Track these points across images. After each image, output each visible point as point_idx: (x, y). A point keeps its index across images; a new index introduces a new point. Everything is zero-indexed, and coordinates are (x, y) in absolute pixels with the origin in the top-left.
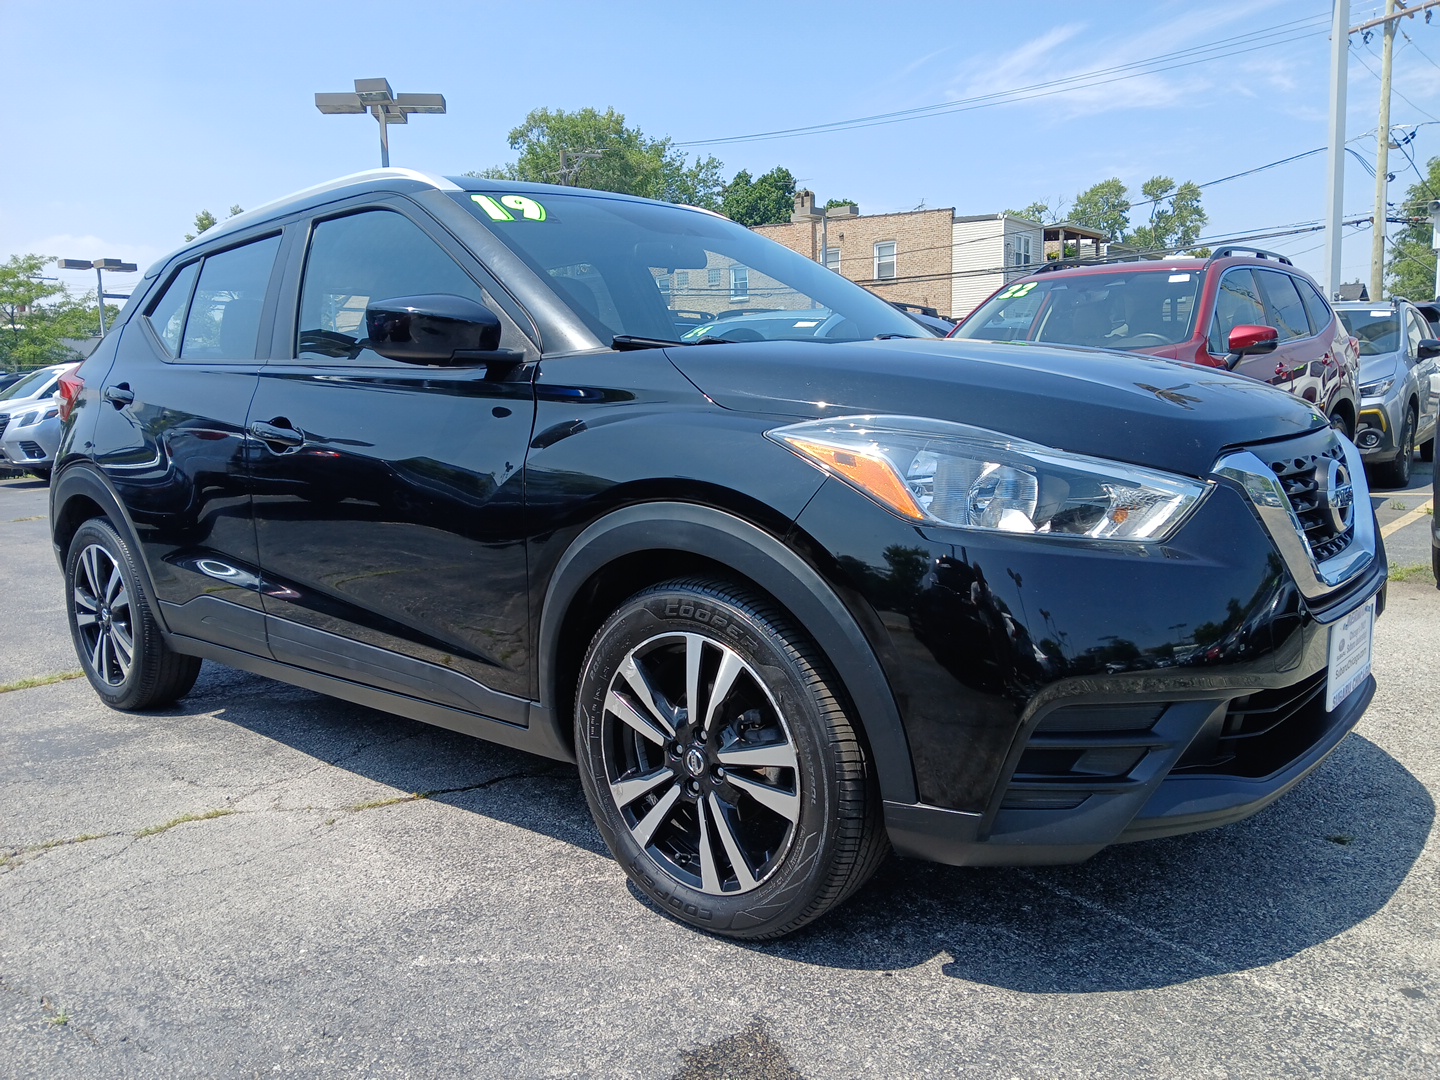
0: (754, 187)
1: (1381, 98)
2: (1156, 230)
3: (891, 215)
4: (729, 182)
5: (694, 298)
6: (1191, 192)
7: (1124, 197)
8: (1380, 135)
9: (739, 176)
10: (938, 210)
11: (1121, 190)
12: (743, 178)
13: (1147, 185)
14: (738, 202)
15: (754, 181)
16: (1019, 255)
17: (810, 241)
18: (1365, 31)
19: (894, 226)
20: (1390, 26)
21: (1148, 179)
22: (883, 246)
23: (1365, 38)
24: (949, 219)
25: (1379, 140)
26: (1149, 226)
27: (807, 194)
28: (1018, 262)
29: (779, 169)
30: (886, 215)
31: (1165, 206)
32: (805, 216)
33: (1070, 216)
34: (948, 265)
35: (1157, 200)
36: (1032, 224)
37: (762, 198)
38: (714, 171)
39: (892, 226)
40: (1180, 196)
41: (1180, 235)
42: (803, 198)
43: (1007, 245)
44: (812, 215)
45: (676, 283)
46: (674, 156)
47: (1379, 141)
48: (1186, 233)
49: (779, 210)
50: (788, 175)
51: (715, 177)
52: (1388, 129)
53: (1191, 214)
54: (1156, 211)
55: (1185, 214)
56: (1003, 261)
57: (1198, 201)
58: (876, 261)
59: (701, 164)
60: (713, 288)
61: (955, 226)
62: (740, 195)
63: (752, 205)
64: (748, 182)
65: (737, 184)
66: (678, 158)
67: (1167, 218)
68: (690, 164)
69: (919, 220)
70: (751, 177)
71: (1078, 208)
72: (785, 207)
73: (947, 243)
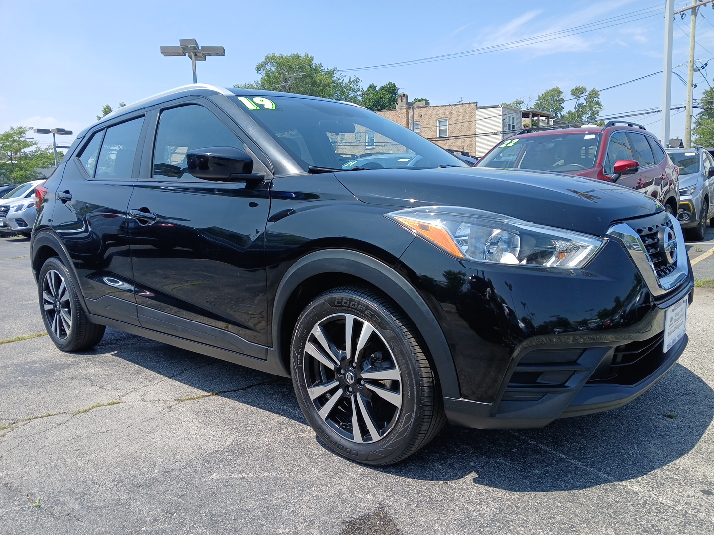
0: (378, 92)
1: (690, 46)
2: (577, 113)
3: (446, 106)
4: (365, 89)
5: (348, 147)
6: (595, 93)
7: (562, 96)
8: (689, 65)
9: (370, 86)
10: (469, 103)
11: (560, 93)
12: (372, 87)
13: (573, 90)
14: (369, 99)
15: (377, 89)
16: (509, 125)
17: (405, 119)
18: (682, 13)
19: (447, 111)
20: (694, 10)
21: (573, 87)
22: (442, 121)
23: (682, 16)
24: (475, 107)
25: (689, 67)
26: (574, 111)
27: (404, 95)
28: (509, 128)
29: (390, 83)
30: (443, 106)
31: (582, 100)
32: (403, 106)
33: (535, 105)
34: (474, 130)
35: (578, 97)
36: (516, 109)
37: (382, 98)
38: (358, 84)
40: (590, 95)
41: (589, 115)
42: (402, 97)
43: (503, 120)
44: (406, 106)
45: (339, 139)
46: (338, 77)
47: (689, 69)
48: (592, 114)
49: (390, 103)
50: (395, 86)
51: (358, 87)
52: (693, 62)
53: (595, 104)
54: (577, 103)
55: (592, 104)
56: (501, 128)
57: (598, 98)
58: (438, 128)
59: (351, 80)
60: (357, 142)
61: (478, 111)
62: (371, 96)
63: (376, 101)
64: (375, 89)
65: (369, 90)
66: (340, 78)
67: (583, 107)
68: (346, 81)
69: (460, 108)
70: (376, 87)
71: (539, 102)
72: (393, 102)
73: (473, 119)
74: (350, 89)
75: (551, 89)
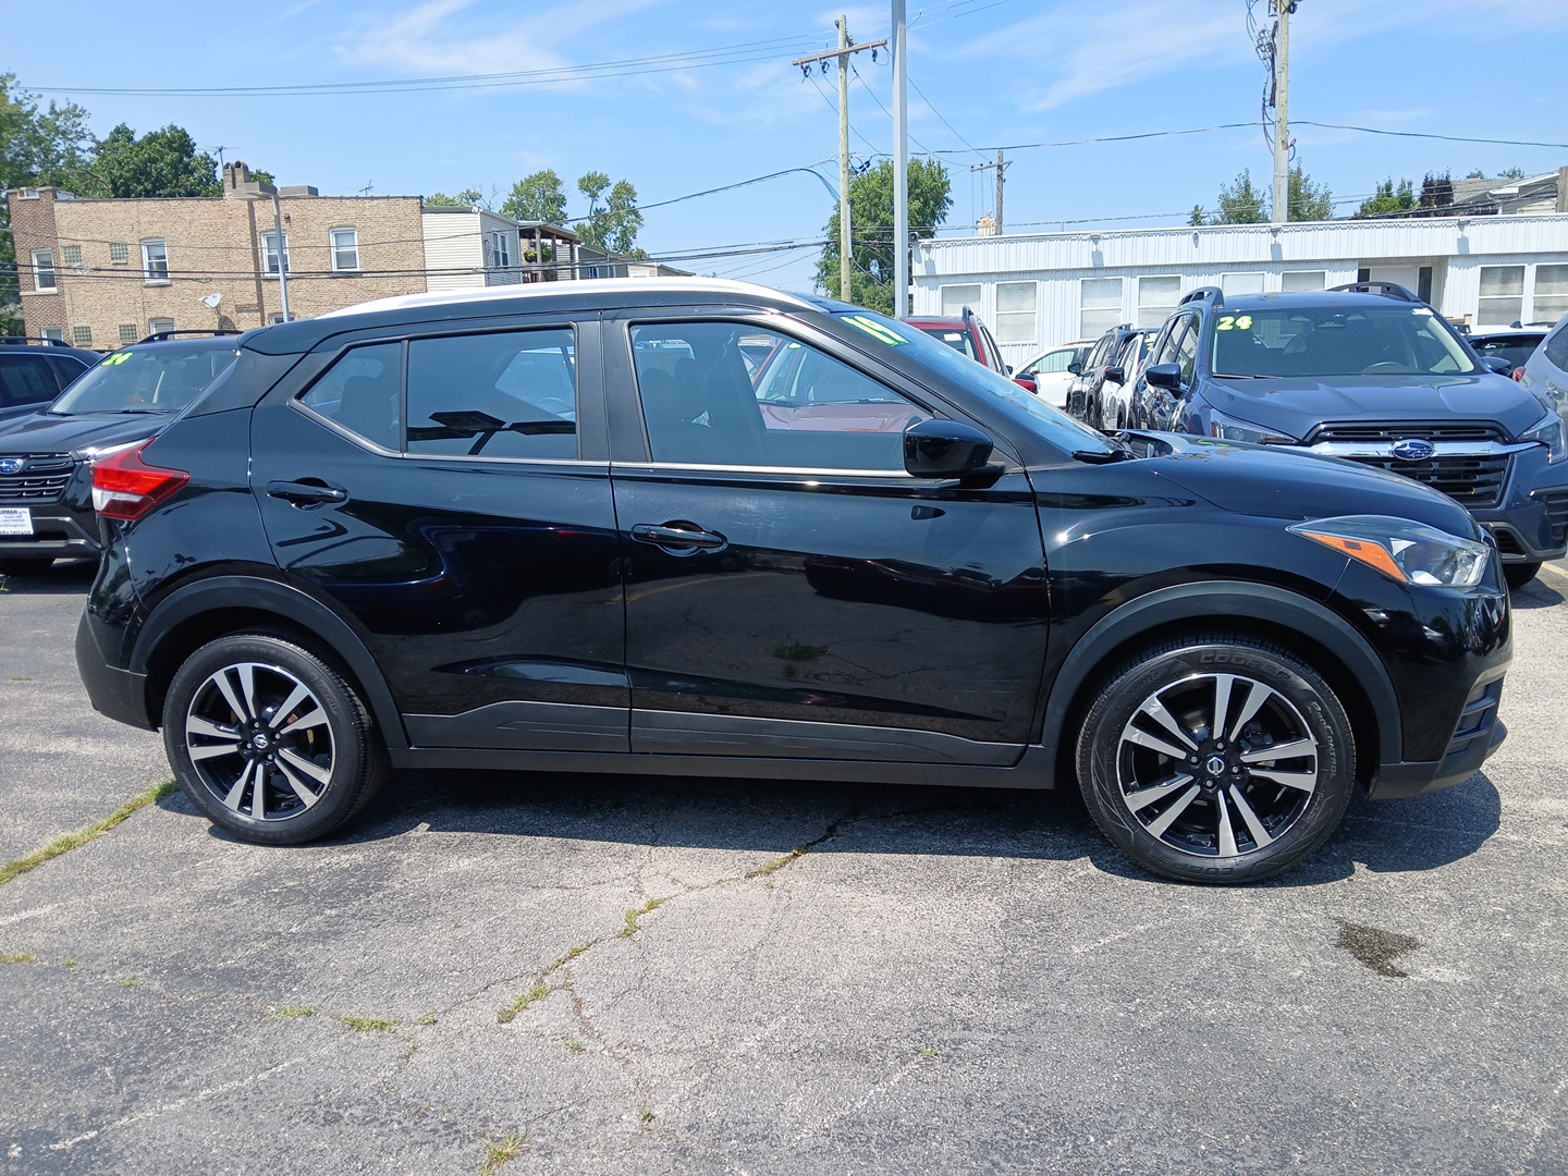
0: (140, 146)
1: (841, 126)
2: (595, 229)
3: (348, 199)
4: (103, 136)
5: (92, 280)
6: (625, 191)
7: (560, 190)
8: (842, 161)
9: (117, 131)
10: (404, 198)
11: (556, 182)
12: (122, 133)
13: (584, 179)
14: (120, 163)
15: (138, 138)
16: (497, 253)
17: (247, 221)
18: (823, 61)
19: (352, 211)
20: (843, 58)
21: (583, 175)
22: (342, 232)
23: (823, 67)
24: (417, 208)
25: (841, 166)
26: (588, 224)
27: (238, 165)
28: (497, 263)
29: (173, 128)
30: (341, 198)
31: (602, 204)
32: (252, 194)
33: (507, 207)
34: (421, 259)
35: (594, 196)
36: (504, 218)
37: (153, 161)
38: (77, 120)
39: (349, 211)
40: (617, 194)
41: (618, 235)
42: (233, 169)
43: (485, 242)
44: (261, 193)
45: (62, 258)
46: (20, 98)
47: (842, 169)
48: (624, 233)
49: (176, 176)
50: (185, 135)
51: (79, 129)
52: (848, 157)
53: (628, 213)
54: (594, 208)
55: (622, 212)
56: (482, 262)
57: (635, 201)
58: (334, 251)
59: (57, 109)
60: (119, 267)
61: (425, 216)
62: (122, 154)
63: (140, 170)
64: (130, 139)
65: (115, 140)
66: (26, 101)
67: (605, 216)
68: (43, 110)
69: (382, 206)
70: (133, 133)
71: (514, 198)
72: (184, 173)
73: (417, 236)
74: (57, 131)
75: (537, 172)
